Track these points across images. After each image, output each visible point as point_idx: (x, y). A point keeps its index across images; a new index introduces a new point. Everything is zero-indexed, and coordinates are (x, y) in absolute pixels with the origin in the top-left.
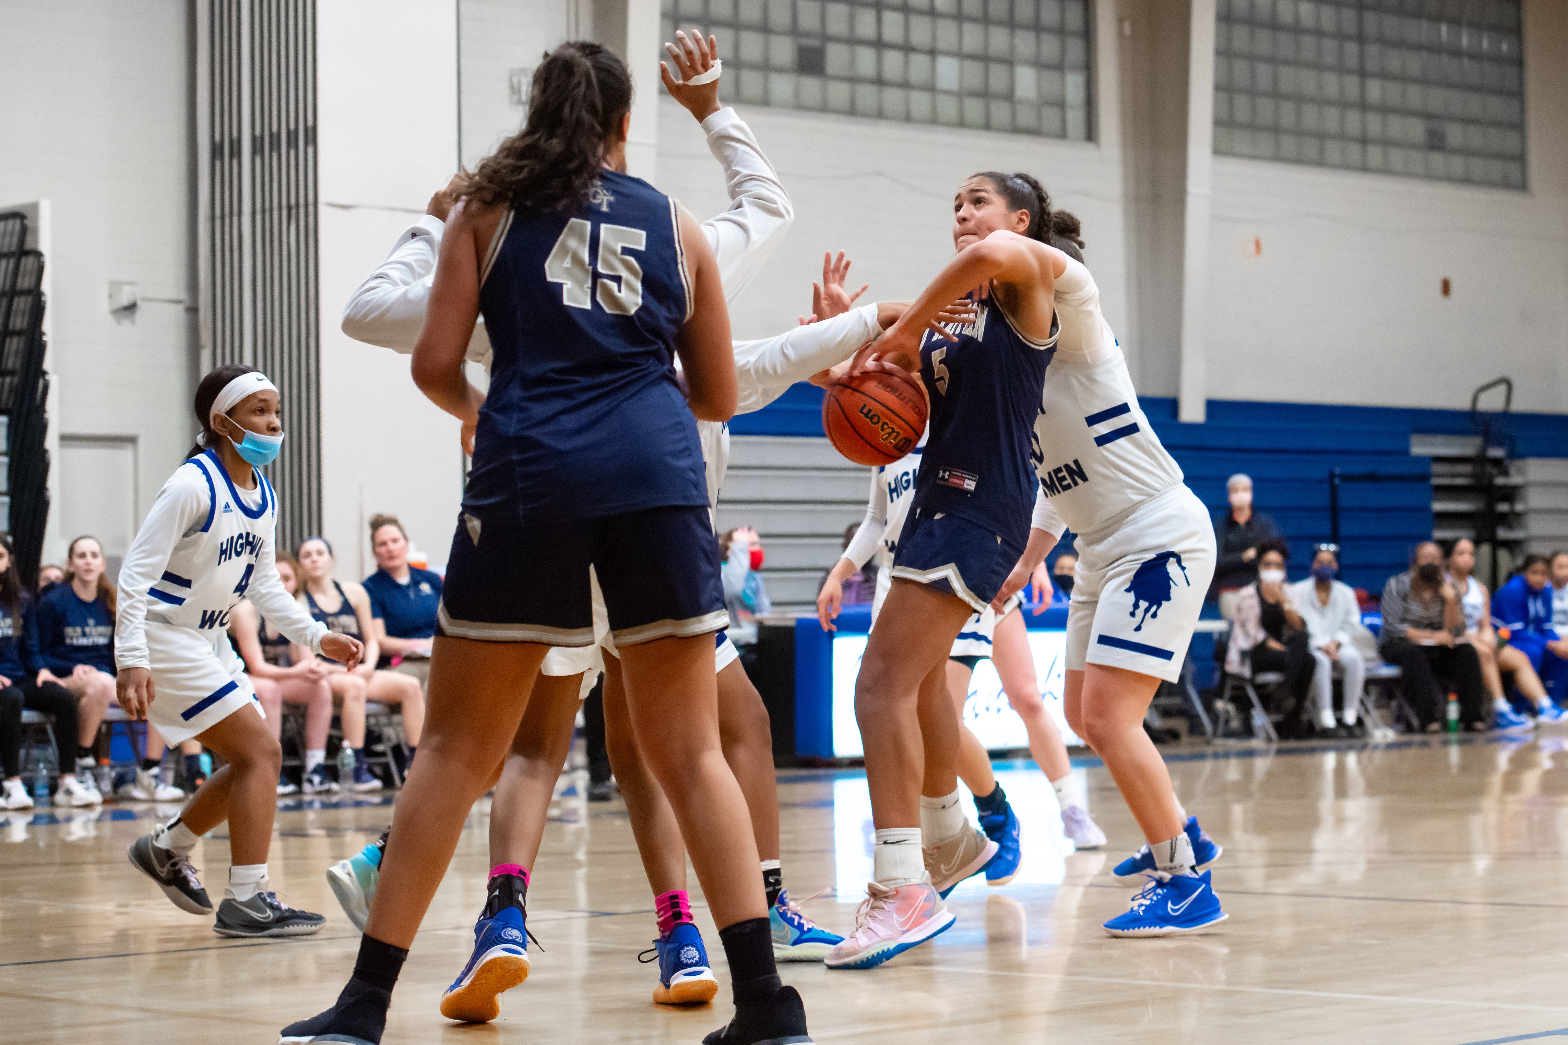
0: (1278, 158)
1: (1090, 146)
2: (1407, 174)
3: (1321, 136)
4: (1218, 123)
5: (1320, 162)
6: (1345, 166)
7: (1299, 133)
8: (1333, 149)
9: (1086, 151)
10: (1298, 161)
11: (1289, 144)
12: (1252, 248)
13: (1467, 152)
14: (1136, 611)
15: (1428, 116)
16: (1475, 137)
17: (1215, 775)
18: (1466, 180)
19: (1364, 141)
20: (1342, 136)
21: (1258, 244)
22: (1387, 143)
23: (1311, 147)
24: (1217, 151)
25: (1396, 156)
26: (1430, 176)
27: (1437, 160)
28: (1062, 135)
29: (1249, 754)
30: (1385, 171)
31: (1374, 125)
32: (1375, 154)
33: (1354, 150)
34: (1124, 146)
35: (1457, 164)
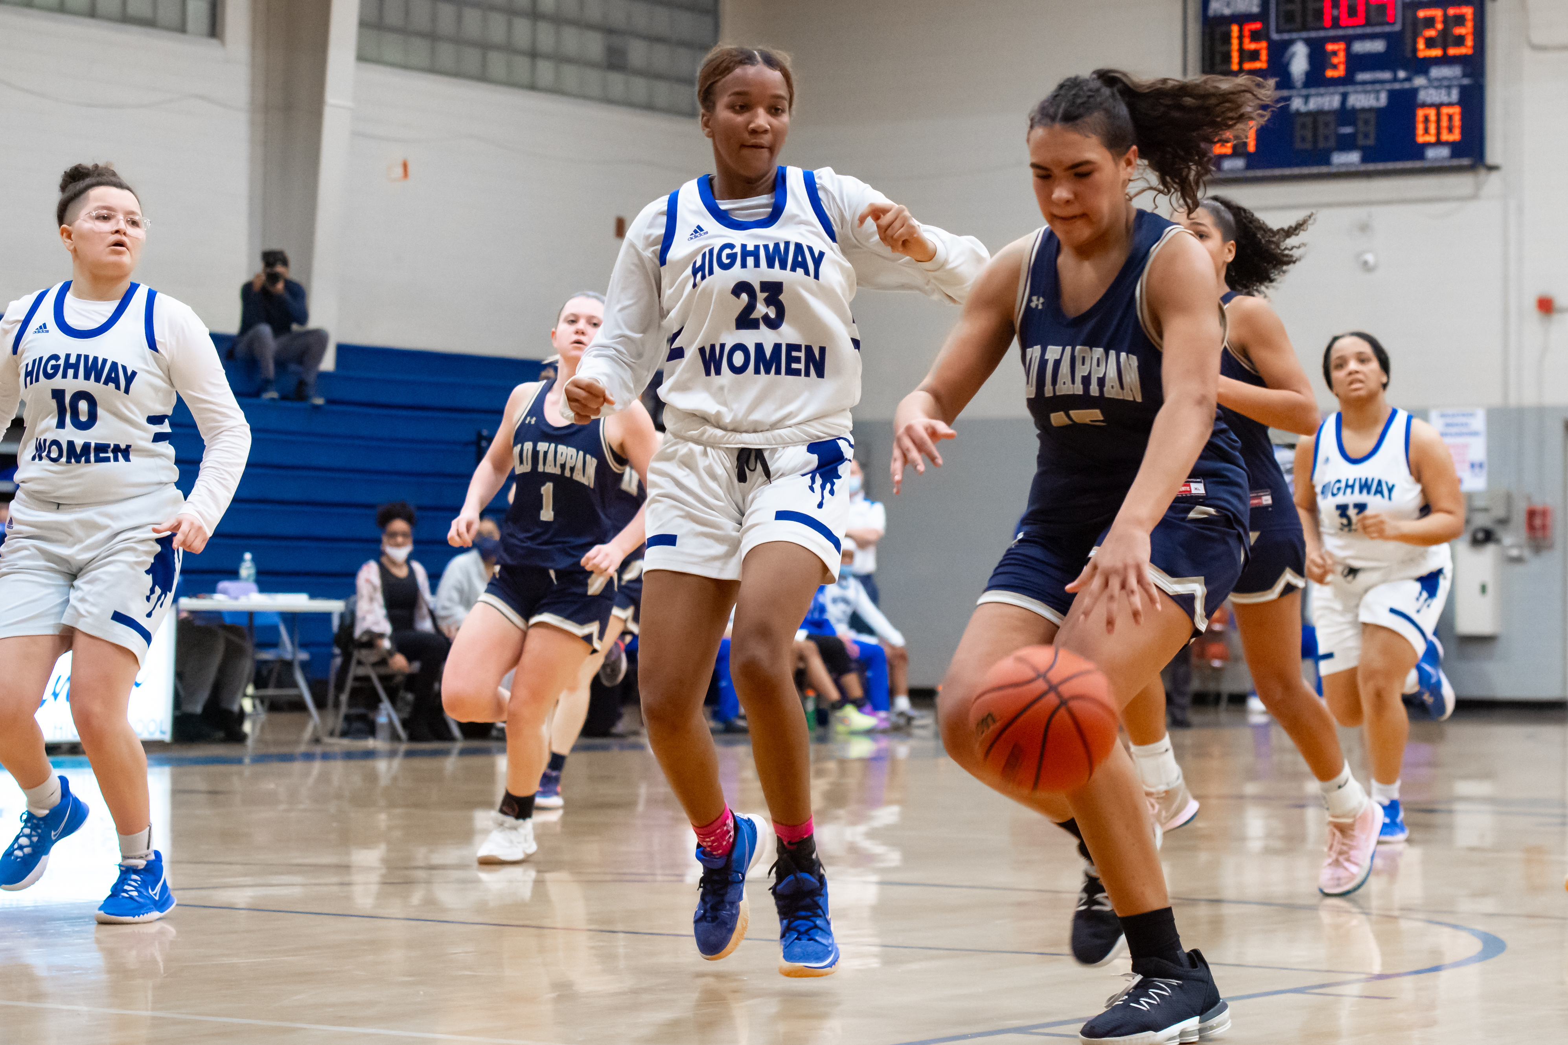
0: (433, 69)
1: (214, 42)
2: (583, 96)
3: (485, 46)
4: (363, 24)
5: (483, 77)
6: (511, 83)
7: (459, 41)
8: (497, 62)
9: (209, 49)
10: (457, 73)
11: (446, 53)
12: (400, 171)
13: (651, 75)
14: (151, 596)
15: (609, 31)
16: (661, 57)
17: (324, 778)
18: (649, 107)
19: (534, 55)
20: (509, 48)
21: (405, 166)
22: (560, 59)
23: (472, 57)
24: (361, 58)
25: (571, 75)
26: (608, 100)
27: (617, 82)
28: (182, 29)
29: (369, 754)
30: (556, 90)
31: (546, 36)
32: (545, 71)
33: (522, 64)
34: (253, 46)
35: (639, 87)
